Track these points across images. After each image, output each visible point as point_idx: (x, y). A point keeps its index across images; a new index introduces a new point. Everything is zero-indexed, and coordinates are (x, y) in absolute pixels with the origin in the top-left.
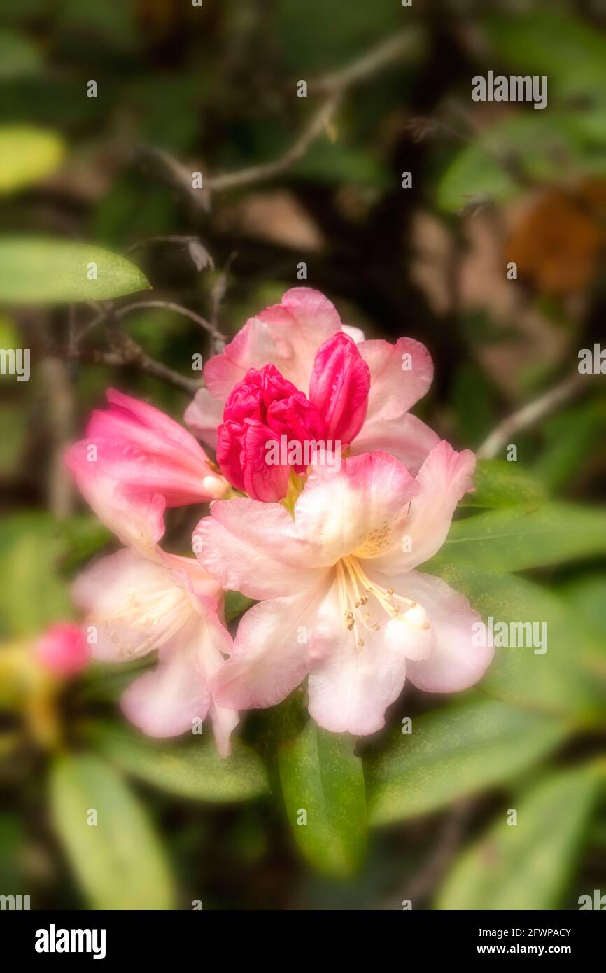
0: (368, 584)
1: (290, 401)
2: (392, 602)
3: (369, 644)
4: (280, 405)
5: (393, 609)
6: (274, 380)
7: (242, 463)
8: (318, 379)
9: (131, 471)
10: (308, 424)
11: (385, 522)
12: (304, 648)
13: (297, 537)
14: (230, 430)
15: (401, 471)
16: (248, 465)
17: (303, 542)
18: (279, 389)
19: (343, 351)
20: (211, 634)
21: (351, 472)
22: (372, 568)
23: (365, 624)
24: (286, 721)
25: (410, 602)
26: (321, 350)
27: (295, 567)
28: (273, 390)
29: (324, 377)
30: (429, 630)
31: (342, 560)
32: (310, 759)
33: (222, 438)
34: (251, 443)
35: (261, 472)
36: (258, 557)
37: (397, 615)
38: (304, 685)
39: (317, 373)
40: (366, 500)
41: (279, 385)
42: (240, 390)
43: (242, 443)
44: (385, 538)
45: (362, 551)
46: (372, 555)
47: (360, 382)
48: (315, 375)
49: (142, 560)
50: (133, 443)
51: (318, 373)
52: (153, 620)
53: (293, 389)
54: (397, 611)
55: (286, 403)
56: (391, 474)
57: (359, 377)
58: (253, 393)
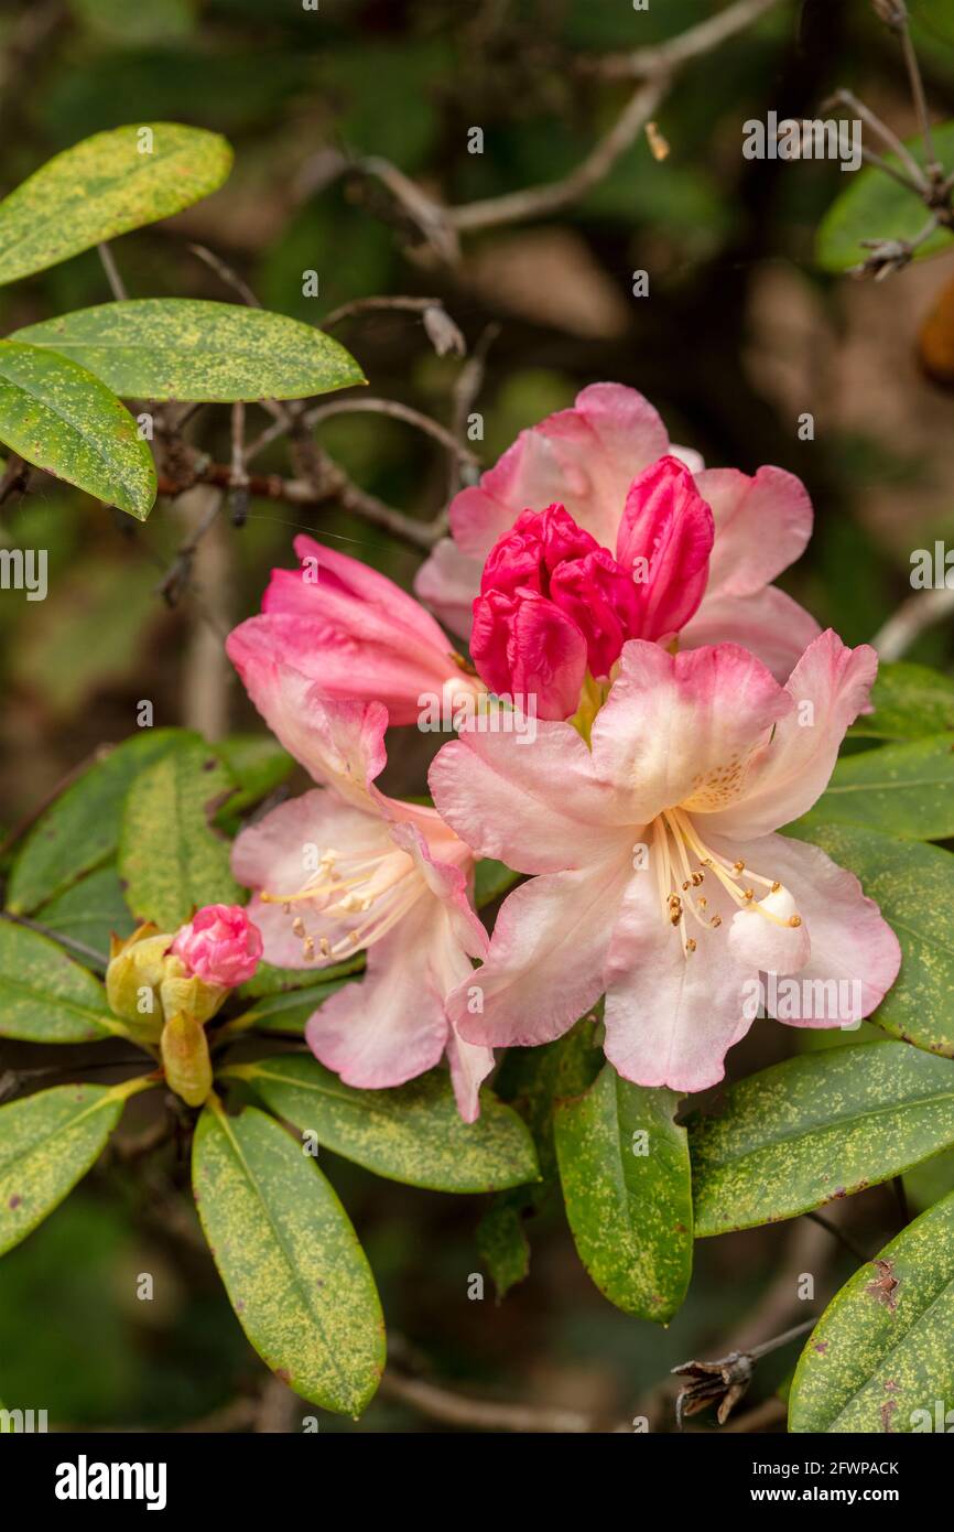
0: (703, 854)
1: (588, 561)
2: (740, 883)
3: (704, 948)
4: (572, 569)
5: (742, 894)
6: (562, 528)
7: (511, 659)
8: (631, 529)
9: (332, 666)
10: (614, 599)
11: (735, 756)
12: (600, 954)
13: (594, 776)
14: (493, 606)
15: (762, 676)
16: (520, 661)
17: (604, 785)
18: (571, 543)
19: (672, 486)
20: (454, 927)
21: (683, 676)
22: (709, 829)
23: (697, 916)
24: (565, 1066)
25: (770, 883)
26: (637, 482)
27: (589, 824)
28: (561, 544)
29: (641, 526)
30: (798, 929)
31: (662, 815)
32: (605, 1127)
33: (480, 617)
34: (526, 627)
35: (539, 673)
36: (532, 806)
37: (749, 903)
38: (599, 1009)
39: (629, 518)
40: (705, 720)
41: (571, 537)
42: (507, 542)
43: (511, 626)
44: (734, 781)
45: (693, 802)
46: (712, 808)
47: (697, 534)
48: (626, 523)
49: (344, 807)
50: (335, 621)
51: (630, 520)
52: (363, 902)
53: (592, 544)
54: (749, 897)
55: (581, 566)
56: (747, 680)
57: (698, 527)
58: (529, 548)
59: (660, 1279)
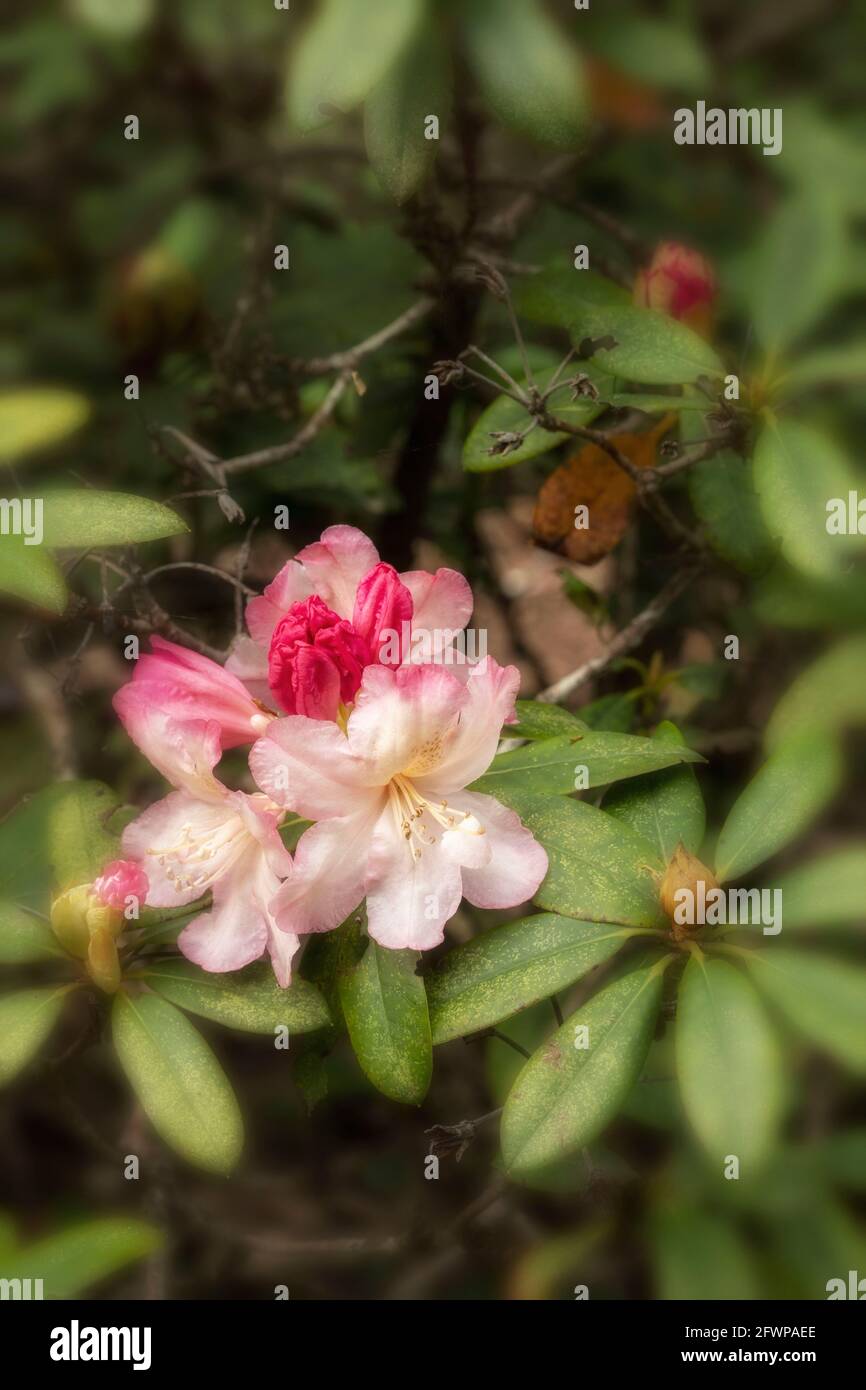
0: (421, 801)
1: (337, 627)
2: (445, 814)
3: (424, 857)
4: (327, 633)
5: (446, 820)
6: (319, 609)
7: (294, 685)
8: (361, 610)
9: (181, 710)
10: (355, 651)
11: (437, 733)
12: (362, 870)
13: (351, 754)
14: (281, 653)
15: (450, 680)
16: (301, 686)
17: (357, 759)
18: (325, 618)
19: (385, 579)
20: (269, 860)
21: (403, 683)
22: (424, 786)
23: (420, 839)
24: (342, 958)
25: (463, 814)
26: (363, 581)
27: (350, 785)
28: (319, 618)
29: (367, 607)
30: (485, 835)
31: (392, 779)
32: (371, 984)
33: (274, 661)
34: (302, 665)
35: (312, 693)
36: (314, 775)
37: (452, 825)
38: (364, 903)
39: (360, 603)
40: (417, 711)
41: (325, 614)
42: (286, 621)
43: (294, 665)
44: (439, 751)
45: (412, 769)
46: (424, 772)
47: (403, 607)
48: (357, 606)
49: (194, 800)
50: (180, 684)
51: (361, 604)
52: (210, 852)
53: (338, 619)
54: (452, 820)
55: (333, 631)
56: (441, 683)
57: (402, 603)
58: (300, 622)
59: (413, 1075)
